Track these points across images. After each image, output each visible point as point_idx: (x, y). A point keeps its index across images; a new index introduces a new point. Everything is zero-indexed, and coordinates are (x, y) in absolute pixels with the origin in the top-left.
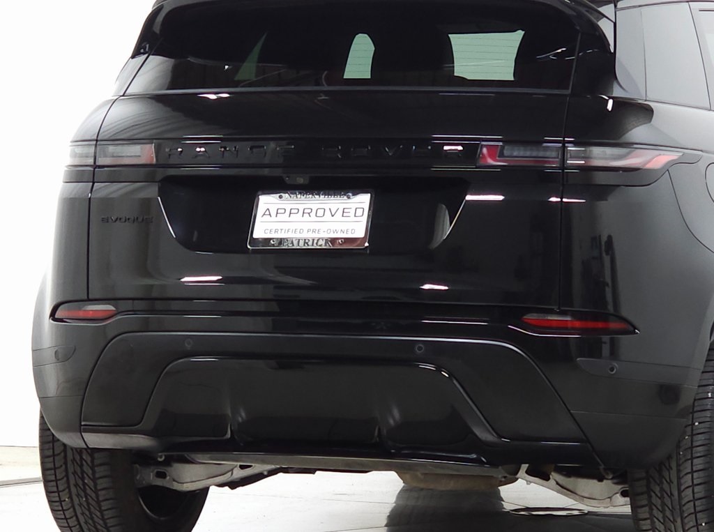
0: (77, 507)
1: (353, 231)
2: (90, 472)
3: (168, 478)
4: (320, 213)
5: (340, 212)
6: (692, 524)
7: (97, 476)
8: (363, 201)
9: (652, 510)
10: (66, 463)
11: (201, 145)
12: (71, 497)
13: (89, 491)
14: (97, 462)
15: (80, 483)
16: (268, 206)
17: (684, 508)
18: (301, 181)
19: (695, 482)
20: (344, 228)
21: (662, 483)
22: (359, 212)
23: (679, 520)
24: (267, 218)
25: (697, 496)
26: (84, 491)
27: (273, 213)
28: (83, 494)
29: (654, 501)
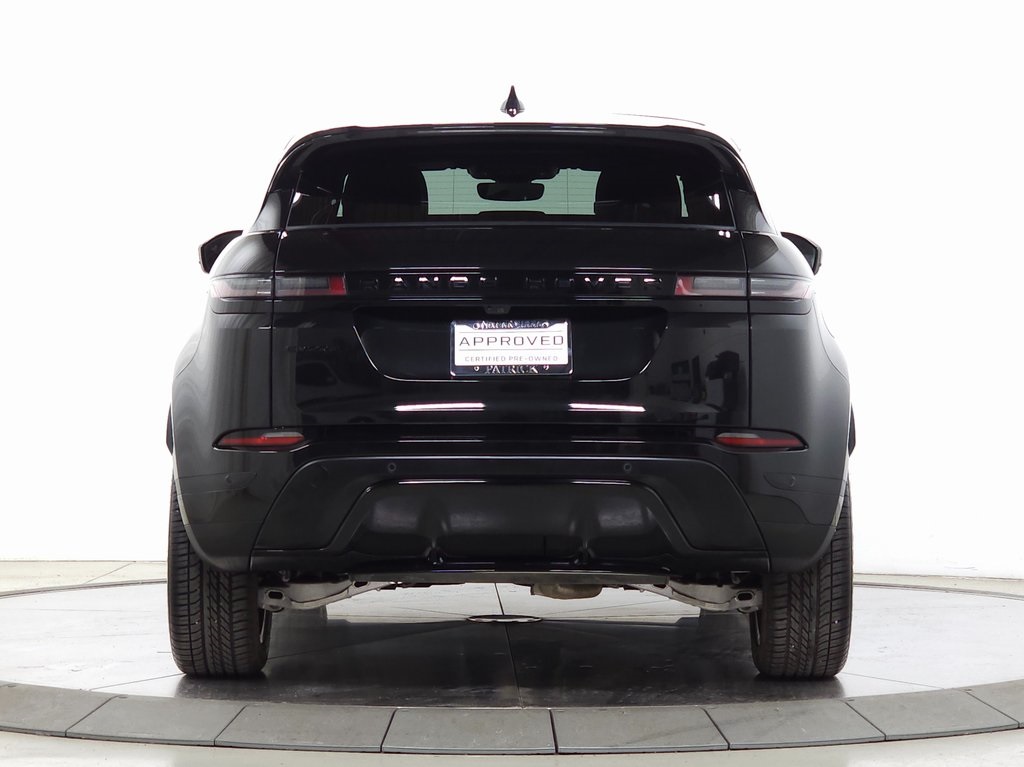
0: (206, 629)
1: (556, 358)
2: (227, 595)
3: (284, 598)
4: (519, 341)
5: (539, 339)
6: (826, 622)
7: (234, 598)
8: (561, 329)
9: (791, 610)
10: (201, 587)
11: (399, 276)
12: (202, 620)
13: (222, 613)
14: (234, 585)
15: (215, 606)
16: (463, 336)
17: (821, 608)
18: (501, 311)
19: (834, 584)
20: (546, 356)
21: (803, 586)
22: (558, 340)
23: (814, 620)
24: (465, 346)
25: (835, 596)
26: (218, 613)
27: (471, 342)
28: (215, 617)
29: (793, 602)
